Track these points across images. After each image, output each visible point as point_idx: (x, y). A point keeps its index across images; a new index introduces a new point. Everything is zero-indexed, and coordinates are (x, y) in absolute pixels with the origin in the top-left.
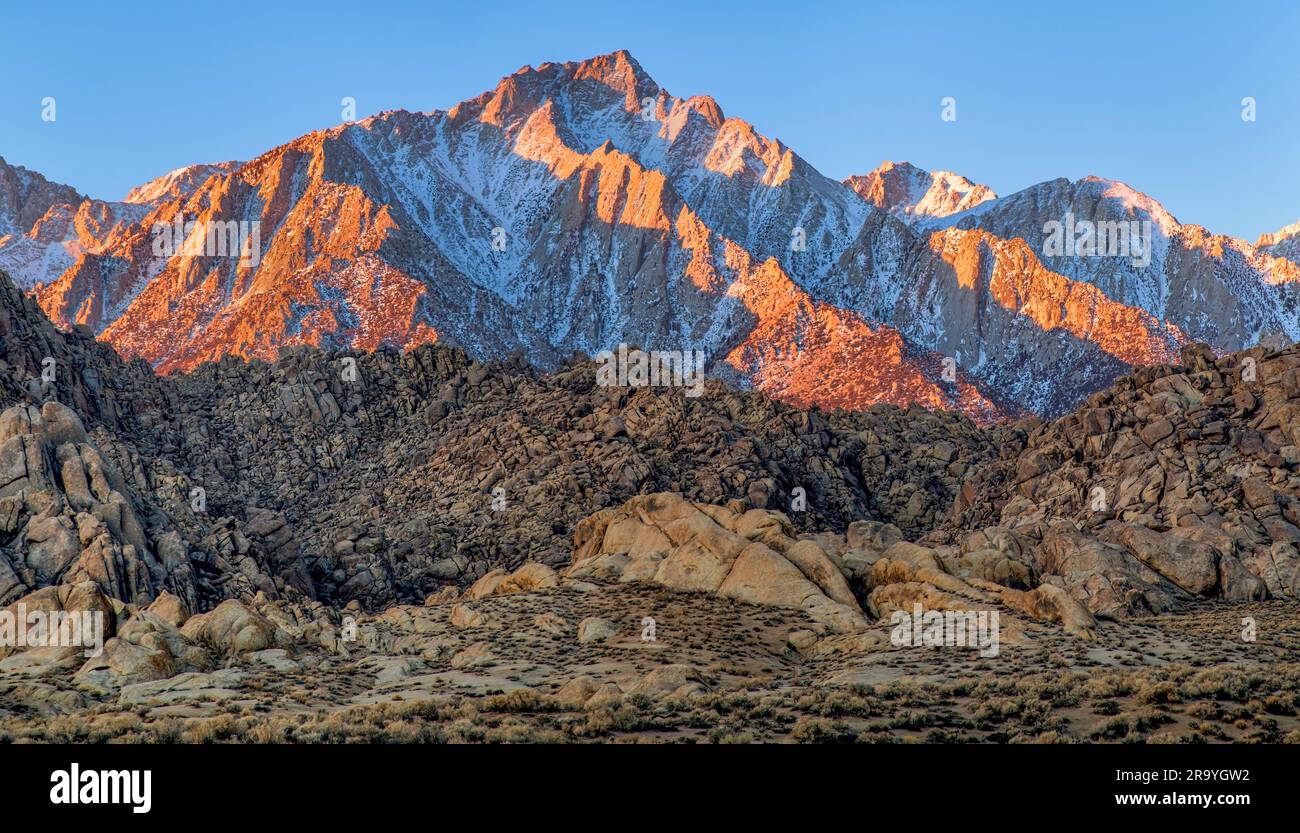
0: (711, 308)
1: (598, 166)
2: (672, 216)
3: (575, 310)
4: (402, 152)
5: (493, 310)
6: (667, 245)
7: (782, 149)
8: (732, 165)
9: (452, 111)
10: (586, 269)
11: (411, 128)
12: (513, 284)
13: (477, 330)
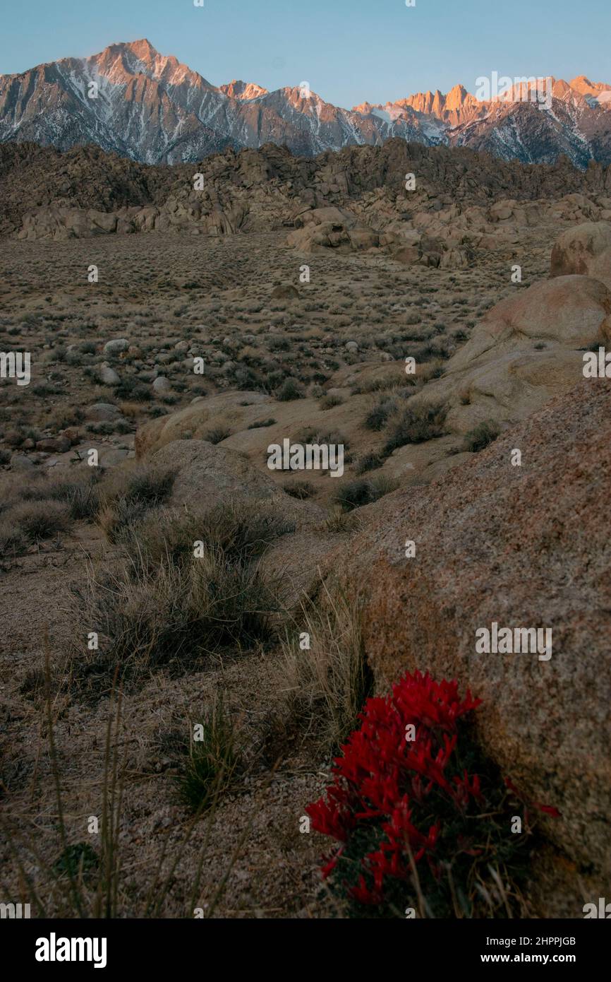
0: (174, 129)
1: (137, 79)
2: (161, 97)
3: (131, 129)
4: (72, 73)
5: (103, 129)
6: (160, 108)
7: (198, 75)
8: (181, 80)
9: (89, 58)
10: (134, 115)
11: (75, 64)
12: (111, 120)
13: (97, 135)
